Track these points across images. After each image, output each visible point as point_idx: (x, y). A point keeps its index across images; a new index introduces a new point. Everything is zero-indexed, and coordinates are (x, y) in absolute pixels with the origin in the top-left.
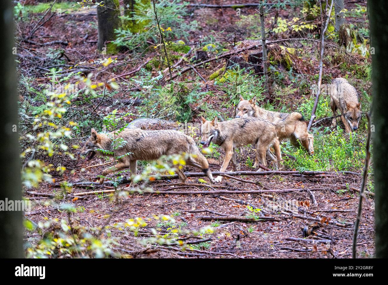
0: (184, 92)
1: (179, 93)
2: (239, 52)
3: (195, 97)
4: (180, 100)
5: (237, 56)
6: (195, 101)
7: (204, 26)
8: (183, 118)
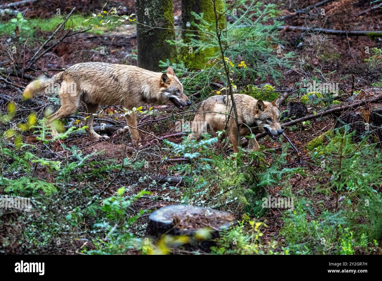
0: (258, 167)
1: (250, 169)
2: (356, 106)
3: (275, 176)
4: (251, 179)
5: (352, 113)
6: (275, 182)
7: (316, 63)
8: (255, 209)
